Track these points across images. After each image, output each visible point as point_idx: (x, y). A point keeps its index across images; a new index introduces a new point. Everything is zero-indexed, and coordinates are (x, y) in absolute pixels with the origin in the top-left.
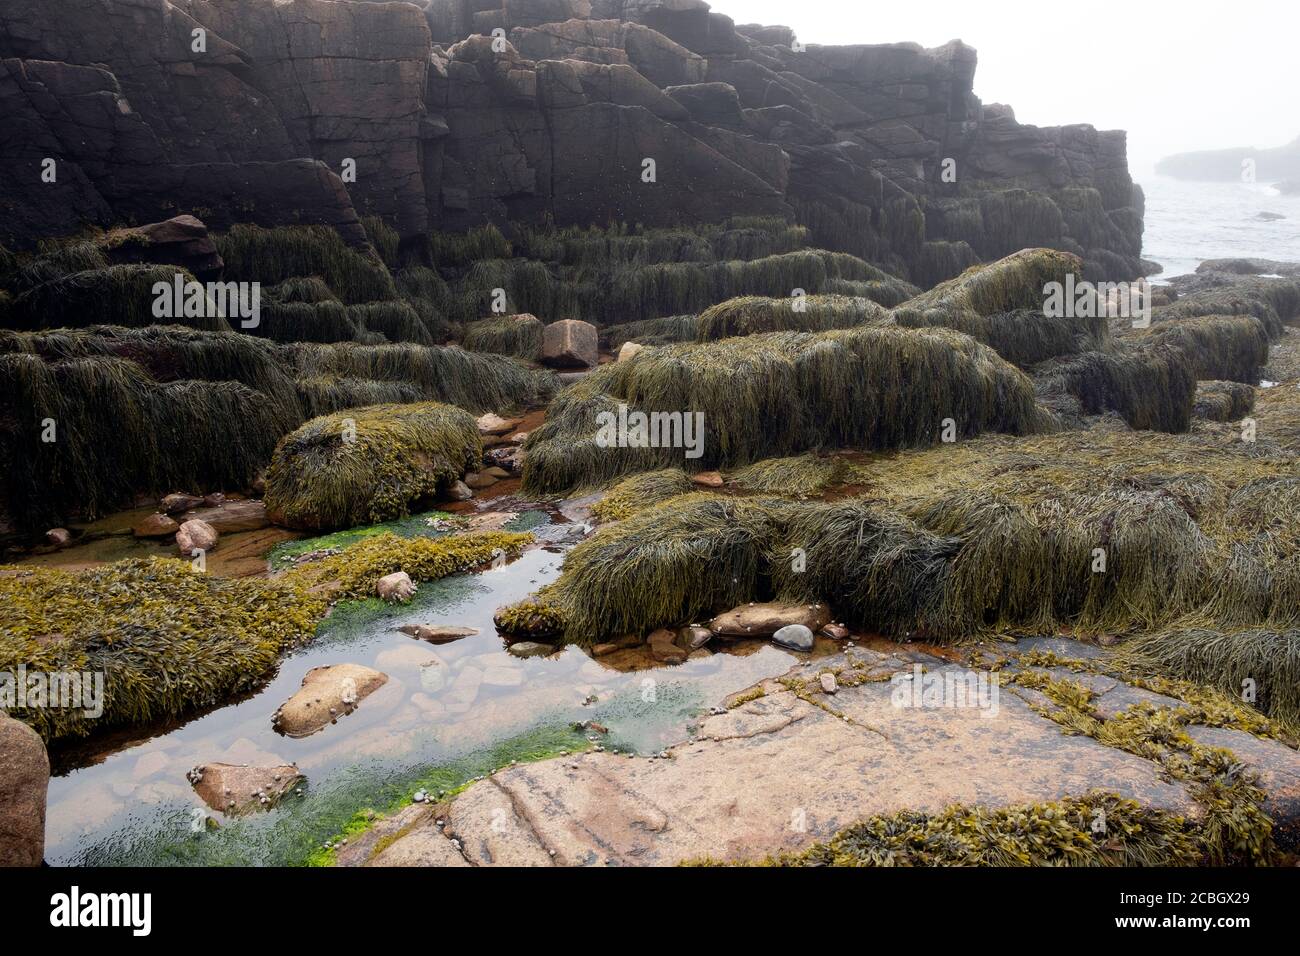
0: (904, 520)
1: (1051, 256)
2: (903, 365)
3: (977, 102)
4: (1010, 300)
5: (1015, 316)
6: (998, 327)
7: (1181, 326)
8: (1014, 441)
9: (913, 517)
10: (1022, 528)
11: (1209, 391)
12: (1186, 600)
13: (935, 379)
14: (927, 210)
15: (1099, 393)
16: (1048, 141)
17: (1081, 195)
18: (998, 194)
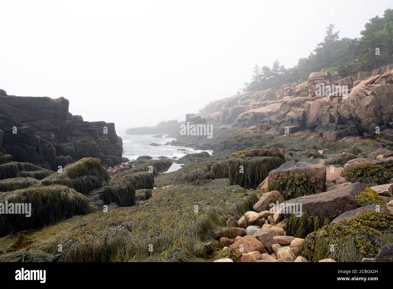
0: (41, 252)
1: (92, 160)
2: (43, 199)
3: (70, 115)
4: (80, 173)
5: (82, 178)
6: (77, 182)
7: (132, 175)
8: (82, 217)
9: (44, 250)
10: (80, 246)
11: (139, 193)
12: (129, 256)
13: (54, 202)
14: (56, 147)
15: (109, 198)
16: (93, 126)
17: (103, 140)
18: (79, 141)
